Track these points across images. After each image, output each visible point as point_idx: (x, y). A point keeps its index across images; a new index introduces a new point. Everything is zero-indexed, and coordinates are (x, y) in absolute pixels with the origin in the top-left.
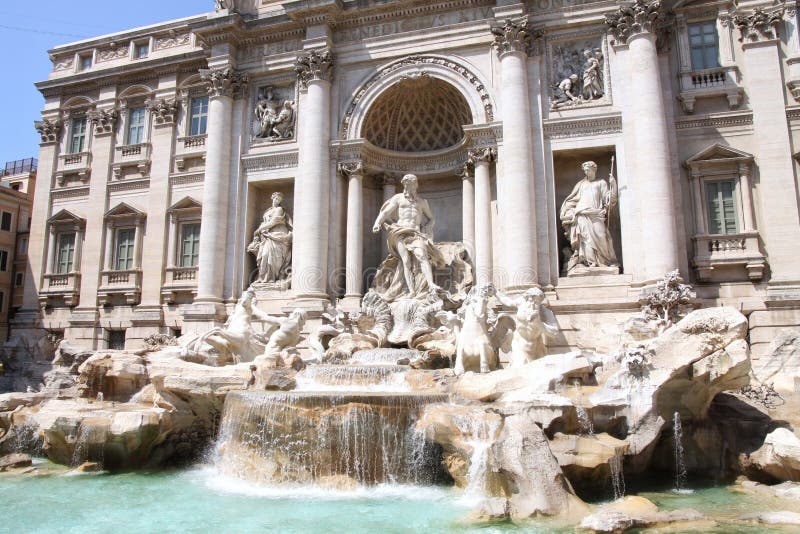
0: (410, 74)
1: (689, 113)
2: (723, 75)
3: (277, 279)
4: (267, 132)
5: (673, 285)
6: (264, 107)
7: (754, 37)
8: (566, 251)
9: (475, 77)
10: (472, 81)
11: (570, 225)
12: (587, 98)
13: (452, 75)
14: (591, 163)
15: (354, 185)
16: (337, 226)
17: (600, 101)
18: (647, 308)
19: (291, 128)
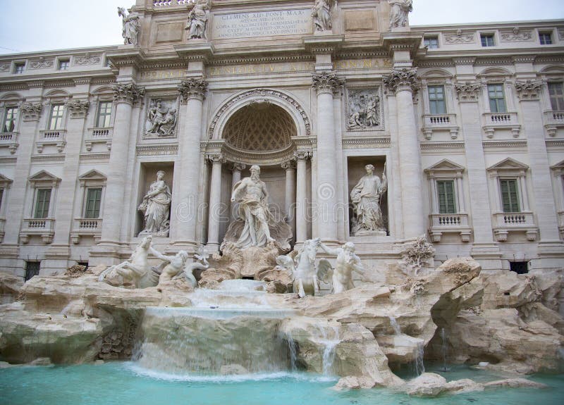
0: (257, 100)
1: (428, 139)
2: (448, 118)
3: (158, 230)
4: (156, 130)
5: (422, 243)
6: (155, 113)
7: (465, 98)
8: (354, 220)
9: (299, 106)
10: (297, 108)
11: (357, 204)
12: (369, 125)
13: (285, 103)
14: (372, 166)
15: (217, 169)
16: (203, 195)
17: (377, 128)
18: (407, 257)
19: (173, 129)
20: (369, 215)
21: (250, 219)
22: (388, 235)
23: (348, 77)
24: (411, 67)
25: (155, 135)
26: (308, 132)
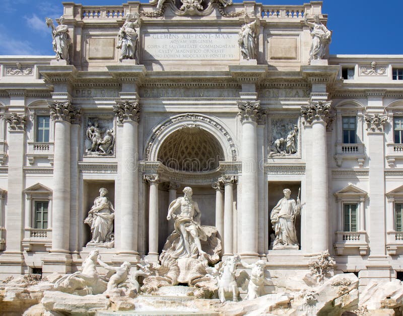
0: (188, 124)
1: (339, 166)
2: (357, 148)
3: (104, 241)
4: (96, 148)
5: (326, 258)
6: (93, 131)
7: (373, 129)
8: (272, 235)
9: (227, 133)
10: (225, 135)
11: (275, 223)
12: (288, 152)
13: (213, 129)
14: (288, 190)
15: (153, 189)
16: (143, 212)
17: (295, 156)
18: (313, 268)
19: (112, 148)
20: (285, 233)
21: (185, 235)
22: (300, 249)
24: (327, 100)
25: (95, 154)
26: (234, 158)
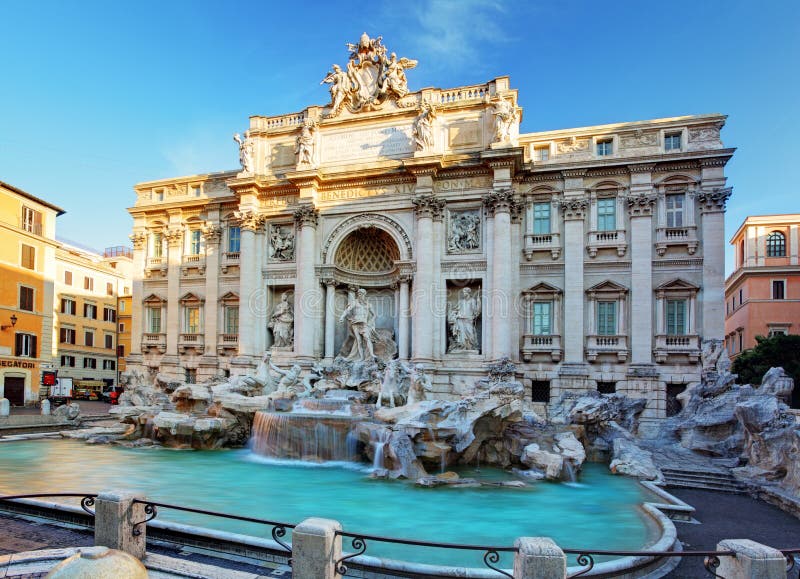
0: (364, 224)
1: (528, 260)
2: (550, 238)
3: (285, 345)
7: (570, 216)
9: (402, 230)
10: (401, 232)
11: (453, 324)
12: (468, 247)
13: (389, 227)
14: (468, 289)
15: (331, 292)
17: (476, 251)
18: (490, 375)
19: (292, 253)
20: (463, 335)
22: (480, 353)
23: (448, 199)
24: (510, 187)
26: (410, 255)
